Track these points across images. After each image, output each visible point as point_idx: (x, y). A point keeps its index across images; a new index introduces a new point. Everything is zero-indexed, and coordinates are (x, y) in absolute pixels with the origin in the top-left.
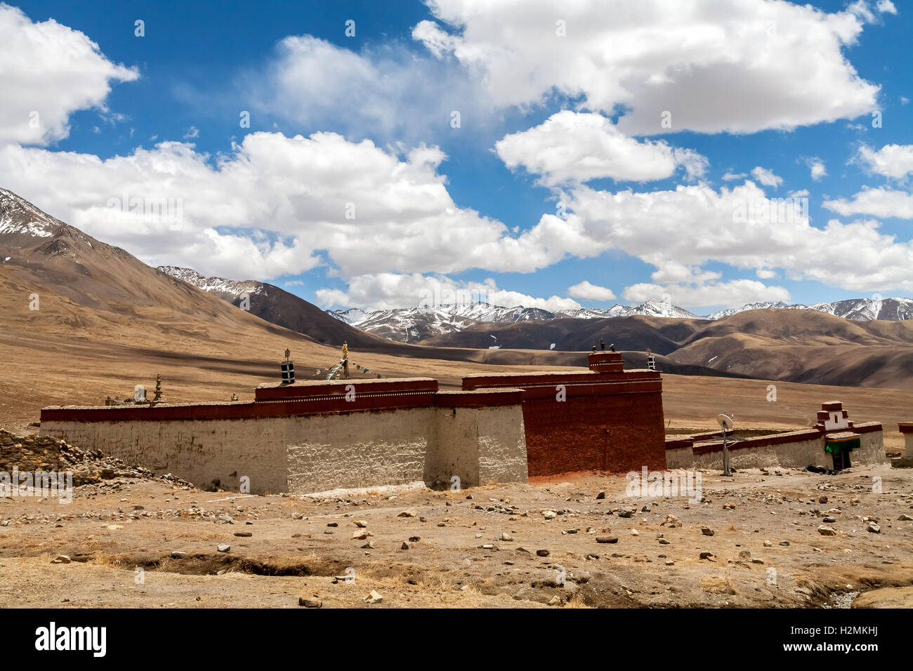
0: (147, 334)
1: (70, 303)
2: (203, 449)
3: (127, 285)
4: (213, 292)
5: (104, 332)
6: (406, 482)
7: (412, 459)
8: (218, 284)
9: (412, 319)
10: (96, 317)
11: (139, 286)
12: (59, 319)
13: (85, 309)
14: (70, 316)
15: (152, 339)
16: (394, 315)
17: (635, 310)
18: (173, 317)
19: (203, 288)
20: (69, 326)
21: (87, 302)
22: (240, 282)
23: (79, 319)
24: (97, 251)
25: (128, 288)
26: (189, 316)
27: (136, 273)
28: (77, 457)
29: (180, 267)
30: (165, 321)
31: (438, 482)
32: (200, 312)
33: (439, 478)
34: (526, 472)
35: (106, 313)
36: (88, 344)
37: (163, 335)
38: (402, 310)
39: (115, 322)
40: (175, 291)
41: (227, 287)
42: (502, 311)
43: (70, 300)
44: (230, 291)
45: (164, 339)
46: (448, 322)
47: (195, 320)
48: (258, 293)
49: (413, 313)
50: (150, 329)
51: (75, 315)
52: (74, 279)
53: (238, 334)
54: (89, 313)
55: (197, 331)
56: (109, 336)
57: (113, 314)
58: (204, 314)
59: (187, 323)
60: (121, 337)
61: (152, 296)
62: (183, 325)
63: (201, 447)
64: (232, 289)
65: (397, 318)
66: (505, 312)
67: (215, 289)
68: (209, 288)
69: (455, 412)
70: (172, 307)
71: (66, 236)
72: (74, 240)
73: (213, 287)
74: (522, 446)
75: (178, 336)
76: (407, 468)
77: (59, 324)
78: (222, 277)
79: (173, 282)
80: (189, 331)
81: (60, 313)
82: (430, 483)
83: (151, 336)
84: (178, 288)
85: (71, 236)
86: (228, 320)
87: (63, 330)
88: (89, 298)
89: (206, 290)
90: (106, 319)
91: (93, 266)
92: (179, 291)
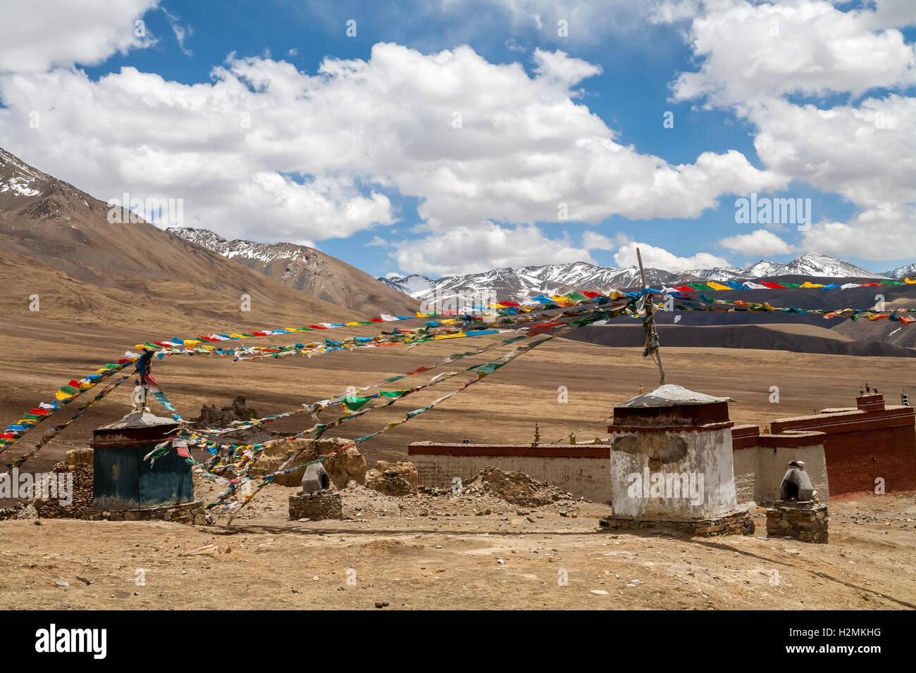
0: (167, 316)
1: (70, 280)
2: (593, 479)
3: (135, 254)
4: (238, 259)
5: (116, 315)
6: (744, 502)
7: (746, 486)
8: (243, 249)
9: (491, 287)
10: (104, 297)
11: (149, 254)
12: (60, 301)
13: (90, 287)
14: (73, 297)
15: (173, 323)
16: (468, 283)
17: (787, 268)
18: (196, 294)
19: (225, 254)
20: (73, 310)
21: (88, 277)
22: (270, 246)
23: (84, 301)
24: (96, 212)
25: (135, 257)
26: (215, 293)
27: (144, 239)
28: (536, 486)
29: (195, 228)
30: (187, 300)
31: (764, 502)
32: (225, 286)
33: (764, 499)
34: (828, 494)
35: (114, 291)
36: (100, 332)
37: (186, 317)
38: (477, 275)
39: (127, 303)
40: (194, 260)
41: (254, 252)
42: (609, 274)
43: (68, 274)
44: (258, 257)
45: (189, 323)
46: (538, 290)
47: (223, 298)
48: (294, 259)
49: (492, 279)
50: (170, 310)
51: (79, 295)
52: (71, 249)
53: (277, 314)
54: (94, 291)
55: (226, 311)
56: (122, 320)
57: (123, 293)
58: (231, 288)
59: (215, 302)
60: (137, 322)
61: (167, 268)
62: (209, 304)
63: (591, 478)
64: (260, 255)
65: (471, 286)
66: (612, 275)
67: (239, 256)
68: (232, 255)
69: (775, 451)
70: (191, 281)
71: (57, 194)
72: (68, 199)
73: (237, 253)
74: (825, 475)
75: (204, 318)
76: (744, 491)
77: (62, 306)
78: (248, 240)
79: (190, 249)
80: (217, 311)
81: (59, 293)
82: (759, 503)
83: (173, 319)
84: (198, 257)
85: (63, 194)
86: (262, 296)
87: (65, 314)
88: (92, 273)
89: (228, 256)
90: (116, 299)
91: (93, 231)
92: (199, 260)
